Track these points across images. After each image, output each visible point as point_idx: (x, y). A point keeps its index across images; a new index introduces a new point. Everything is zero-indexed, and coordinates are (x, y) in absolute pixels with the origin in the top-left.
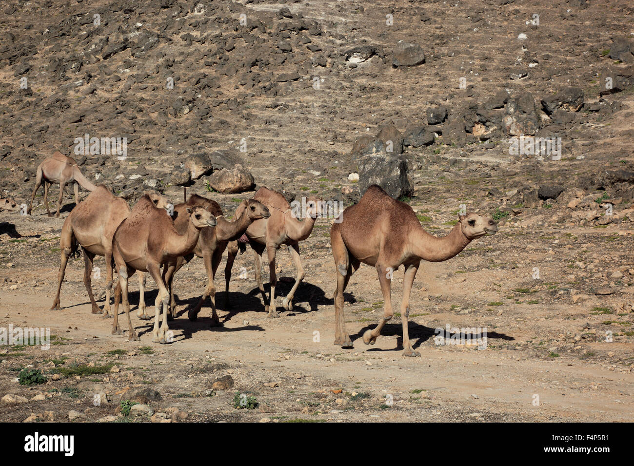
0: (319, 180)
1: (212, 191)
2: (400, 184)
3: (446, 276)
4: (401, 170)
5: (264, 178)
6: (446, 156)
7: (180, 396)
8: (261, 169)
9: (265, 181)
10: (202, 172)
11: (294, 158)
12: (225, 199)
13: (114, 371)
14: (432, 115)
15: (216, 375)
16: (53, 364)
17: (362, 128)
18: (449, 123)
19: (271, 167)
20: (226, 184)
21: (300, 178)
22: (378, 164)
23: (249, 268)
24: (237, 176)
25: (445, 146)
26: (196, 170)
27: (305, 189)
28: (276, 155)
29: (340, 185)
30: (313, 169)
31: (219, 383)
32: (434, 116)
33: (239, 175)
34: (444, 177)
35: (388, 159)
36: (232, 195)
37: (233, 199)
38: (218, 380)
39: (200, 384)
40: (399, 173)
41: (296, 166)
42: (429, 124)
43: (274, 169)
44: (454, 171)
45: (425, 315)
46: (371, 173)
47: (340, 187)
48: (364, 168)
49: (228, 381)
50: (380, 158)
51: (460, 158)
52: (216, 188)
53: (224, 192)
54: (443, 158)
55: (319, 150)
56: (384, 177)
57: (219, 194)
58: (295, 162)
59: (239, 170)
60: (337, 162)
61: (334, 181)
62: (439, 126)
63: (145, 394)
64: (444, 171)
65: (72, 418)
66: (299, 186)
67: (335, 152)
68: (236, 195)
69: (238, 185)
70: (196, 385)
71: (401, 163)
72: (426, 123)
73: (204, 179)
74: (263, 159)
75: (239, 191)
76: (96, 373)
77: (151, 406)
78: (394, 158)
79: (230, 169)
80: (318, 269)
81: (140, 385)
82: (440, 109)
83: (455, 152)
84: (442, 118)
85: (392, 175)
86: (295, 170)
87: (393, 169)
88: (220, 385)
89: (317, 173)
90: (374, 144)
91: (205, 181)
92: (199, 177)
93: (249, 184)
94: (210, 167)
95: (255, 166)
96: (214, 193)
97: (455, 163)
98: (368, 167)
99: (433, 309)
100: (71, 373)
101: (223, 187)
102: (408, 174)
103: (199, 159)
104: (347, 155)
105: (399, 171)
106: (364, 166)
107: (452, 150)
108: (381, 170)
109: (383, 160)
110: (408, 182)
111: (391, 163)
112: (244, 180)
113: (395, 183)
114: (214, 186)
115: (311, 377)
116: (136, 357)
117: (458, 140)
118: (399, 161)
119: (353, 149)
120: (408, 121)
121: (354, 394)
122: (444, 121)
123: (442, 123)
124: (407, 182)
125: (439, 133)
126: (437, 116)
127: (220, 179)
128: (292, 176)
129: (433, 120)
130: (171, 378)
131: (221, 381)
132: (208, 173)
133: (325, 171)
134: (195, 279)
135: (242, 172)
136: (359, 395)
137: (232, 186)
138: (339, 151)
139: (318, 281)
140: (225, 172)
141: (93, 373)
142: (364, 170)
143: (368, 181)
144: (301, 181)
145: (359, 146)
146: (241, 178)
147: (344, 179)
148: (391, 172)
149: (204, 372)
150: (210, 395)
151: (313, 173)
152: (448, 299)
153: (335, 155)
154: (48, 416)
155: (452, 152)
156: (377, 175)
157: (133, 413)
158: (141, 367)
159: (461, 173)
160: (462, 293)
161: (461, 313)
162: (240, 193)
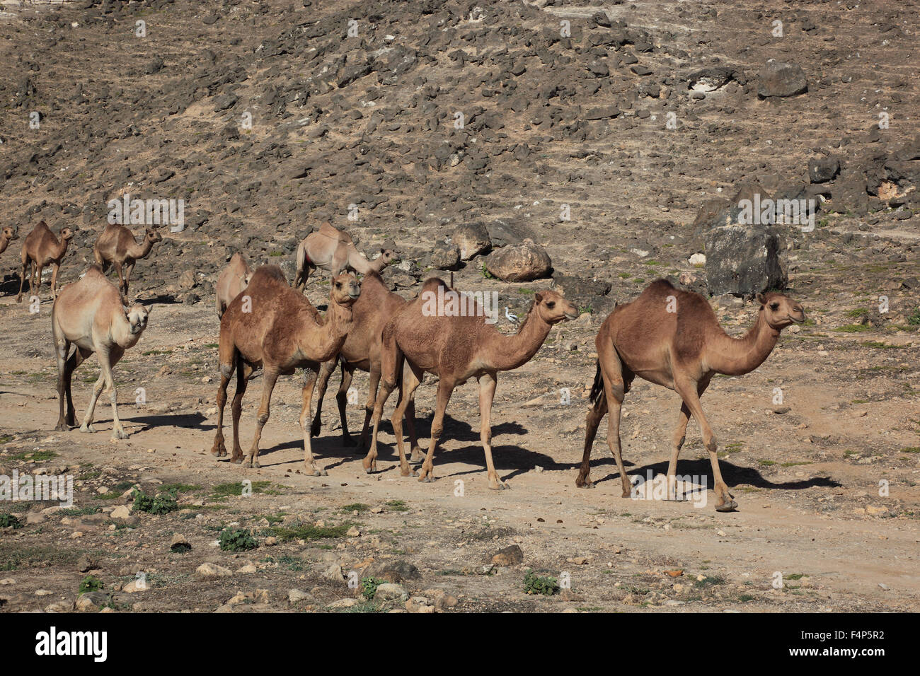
0: (647, 263)
1: (490, 278)
2: (768, 271)
3: (836, 407)
4: (769, 250)
5: (566, 259)
6: (837, 229)
7: (446, 574)
8: (562, 247)
9: (566, 264)
10: (477, 250)
11: (610, 231)
12: (508, 290)
13: (352, 534)
14: (816, 169)
15: (498, 544)
16: (266, 521)
17: (711, 188)
18: (843, 180)
19: (575, 244)
20: (511, 268)
21: (617, 259)
22: (734, 240)
23: (543, 390)
24: (526, 256)
25: (836, 215)
26: (468, 248)
27: (625, 276)
28: (584, 226)
29: (677, 271)
30: (638, 248)
31: (502, 555)
32: (819, 171)
33: (529, 255)
34: (833, 261)
35: (749, 233)
36: (518, 284)
37: (521, 290)
38: (500, 551)
39: (475, 557)
40: (766, 254)
41: (613, 242)
42: (812, 182)
43: (580, 246)
44: (848, 251)
45: (804, 463)
46: (724, 253)
47: (677, 274)
48: (714, 246)
49: (515, 554)
50: (737, 232)
51: (859, 232)
52: (496, 274)
53: (507, 279)
54: (833, 233)
55: (646, 219)
56: (743, 259)
57: (500, 282)
58: (612, 236)
59: (529, 248)
60: (672, 238)
61: (669, 265)
62: (826, 186)
63: (396, 568)
64: (833, 251)
65: (295, 599)
66: (616, 272)
67: (671, 222)
68: (525, 284)
69: (527, 269)
70: (469, 557)
71: (769, 240)
72: (808, 180)
73: (479, 260)
74: (565, 232)
75: (529, 277)
76: (326, 537)
77: (406, 586)
78: (759, 232)
79: (516, 246)
80: (645, 393)
81: (388, 556)
82: (829, 160)
83: (851, 223)
84: (831, 174)
85: (756, 256)
86: (611, 249)
87: (757, 248)
88: (503, 559)
89: (644, 253)
90: (728, 211)
91: (481, 263)
92: (472, 258)
93: (544, 267)
94: (487, 243)
95: (553, 242)
96: (492, 281)
97: (850, 239)
98: (720, 245)
99: (817, 456)
100: (291, 536)
101: (506, 272)
102: (780, 256)
103: (470, 231)
104: (688, 228)
105: (766, 251)
106: (714, 243)
107: (846, 220)
108: (739, 250)
109: (742, 234)
110: (780, 268)
111: (755, 239)
112: (536, 262)
113: (760, 269)
114: (493, 271)
115: (637, 552)
116: (382, 515)
117: (856, 207)
118: (767, 236)
119: (697, 218)
120: (780, 177)
121: (700, 578)
122: (834, 178)
123: (831, 181)
124: (778, 268)
125: (827, 195)
126: (823, 171)
127: (502, 261)
128: (607, 256)
129: (819, 177)
130: (433, 546)
131: (505, 553)
132: (485, 251)
133: (655, 250)
134: (466, 404)
135: (533, 250)
136: (708, 579)
137: (519, 271)
138: (677, 221)
139: (645, 411)
140: (510, 251)
141: (322, 536)
142: (713, 249)
143: (719, 265)
144: (620, 264)
145: (706, 214)
146: (532, 259)
147: (683, 262)
148: (753, 252)
149: (480, 539)
150: (489, 573)
151: (638, 253)
152: (840, 441)
153: (670, 226)
154: (261, 595)
155: (846, 224)
156: (733, 257)
157: (380, 595)
158: (390, 529)
159: (860, 254)
160: (862, 433)
161: (860, 462)
162: (530, 280)
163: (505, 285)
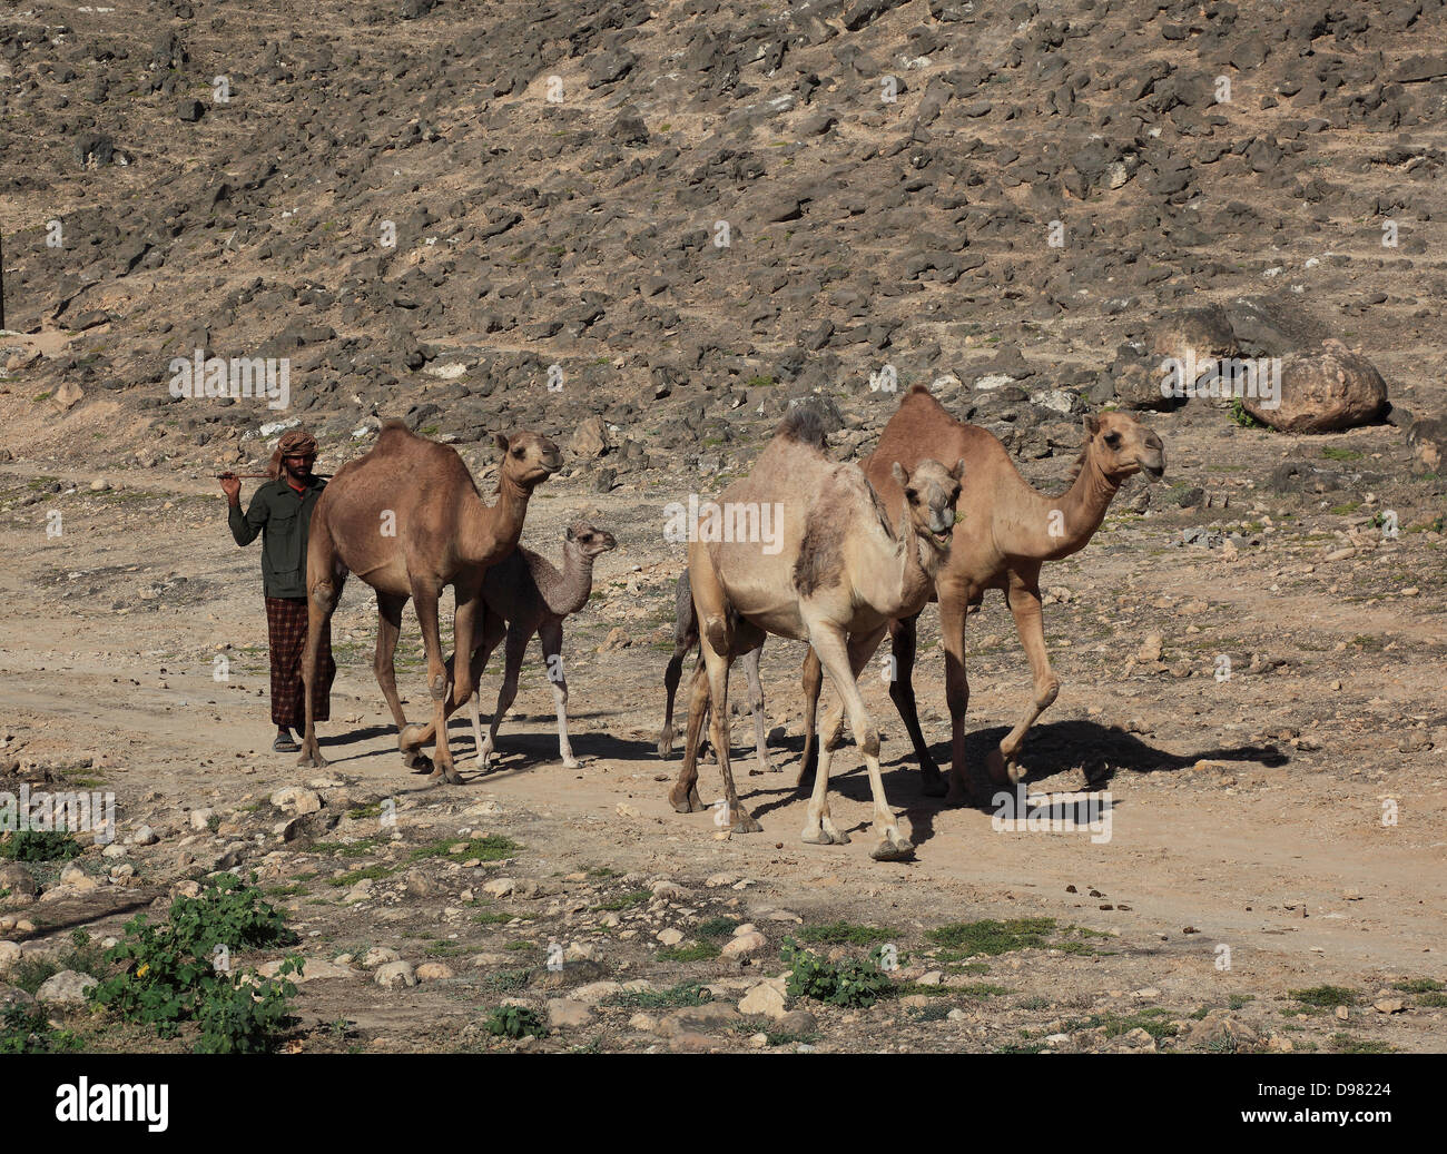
1: (1250, 426)
5: (1409, 382)
8: (1395, 356)
9: (1412, 392)
12: (1299, 451)
19: (1421, 349)
20: (1299, 404)
24: (1333, 376)
28: (1433, 311)
33: (1340, 375)
36: (1315, 438)
37: (1326, 450)
43: (1432, 354)
52: (1266, 416)
53: (1292, 428)
57: (1274, 435)
59: (1339, 358)
68: (1331, 437)
69: (1336, 405)
74: (1393, 324)
75: (1340, 424)
79: (1308, 356)
93: (1371, 401)
94: (1232, 350)
95: (1371, 346)
96: (1257, 432)
101: (1288, 412)
103: (1195, 326)
112: (1354, 389)
114: (1258, 410)
135: (1350, 363)
137: (1316, 410)
140: (1294, 366)
146: (1347, 384)
162: (1342, 430)
163: (1289, 442)
